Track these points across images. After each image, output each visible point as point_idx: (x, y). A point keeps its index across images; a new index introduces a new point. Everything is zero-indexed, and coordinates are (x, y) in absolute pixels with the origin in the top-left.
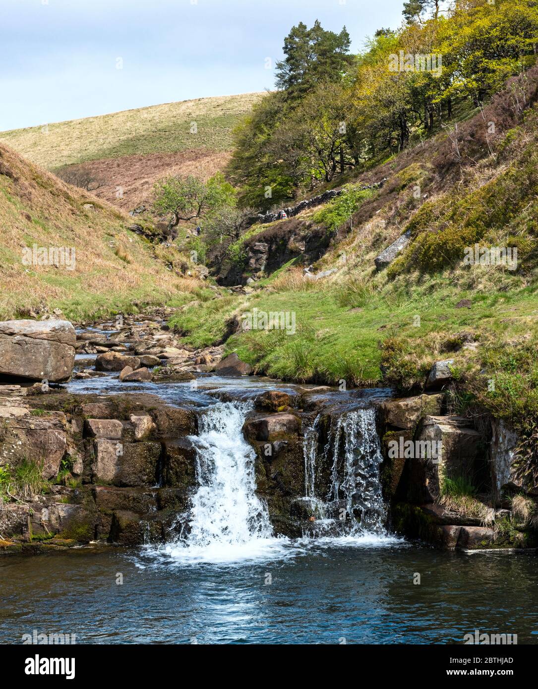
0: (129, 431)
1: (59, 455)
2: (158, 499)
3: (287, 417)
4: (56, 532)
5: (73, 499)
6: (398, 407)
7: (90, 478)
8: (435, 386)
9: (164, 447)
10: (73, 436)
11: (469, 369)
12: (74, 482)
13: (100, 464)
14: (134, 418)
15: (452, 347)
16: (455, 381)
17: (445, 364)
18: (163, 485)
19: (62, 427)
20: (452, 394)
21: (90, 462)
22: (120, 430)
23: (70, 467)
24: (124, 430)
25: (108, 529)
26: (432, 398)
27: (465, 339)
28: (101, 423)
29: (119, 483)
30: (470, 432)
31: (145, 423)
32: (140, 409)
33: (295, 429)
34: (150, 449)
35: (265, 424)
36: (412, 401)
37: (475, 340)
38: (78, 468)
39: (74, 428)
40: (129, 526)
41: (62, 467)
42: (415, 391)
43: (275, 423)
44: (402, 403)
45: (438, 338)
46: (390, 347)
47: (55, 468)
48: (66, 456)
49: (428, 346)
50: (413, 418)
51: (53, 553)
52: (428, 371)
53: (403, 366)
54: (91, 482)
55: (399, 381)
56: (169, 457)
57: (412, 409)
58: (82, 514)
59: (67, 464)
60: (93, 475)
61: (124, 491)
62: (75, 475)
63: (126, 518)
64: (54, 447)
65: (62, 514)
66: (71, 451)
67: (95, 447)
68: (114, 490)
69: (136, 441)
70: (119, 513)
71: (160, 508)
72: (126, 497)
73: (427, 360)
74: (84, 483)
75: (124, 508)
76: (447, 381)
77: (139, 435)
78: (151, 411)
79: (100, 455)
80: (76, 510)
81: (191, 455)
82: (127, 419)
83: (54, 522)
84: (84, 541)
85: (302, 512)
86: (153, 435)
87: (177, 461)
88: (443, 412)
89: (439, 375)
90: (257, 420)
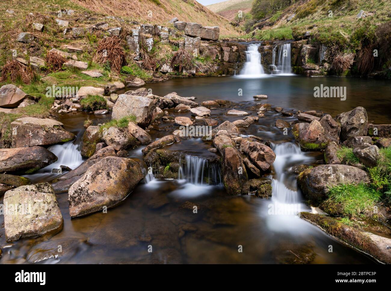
0: (231, 50)
1: (216, 55)
2: (238, 65)
3: (269, 46)
4: (215, 72)
5: (219, 65)
6: (297, 43)
7: (222, 60)
8: (306, 38)
9: (239, 53)
10: (219, 51)
11: (315, 33)
12: (219, 61)
13: (225, 57)
14: (233, 47)
15: (311, 28)
16: (311, 36)
17: (309, 32)
18: (239, 62)
19: (216, 48)
20: (310, 39)
21: (222, 57)
22: (229, 49)
23: (218, 58)
24: (230, 49)
25: (226, 72)
26: (305, 40)
27: (314, 26)
28: (225, 48)
29: (229, 62)
30: (314, 48)
31: (235, 48)
32: (234, 45)
33: (271, 49)
34: (236, 54)
35: (264, 48)
36: (300, 41)
37: (317, 26)
38: (220, 58)
39: (219, 49)
40: (231, 71)
41: (216, 58)
42: (301, 39)
43: (266, 47)
44: (297, 42)
45: (307, 26)
46: (295, 29)
47: (215, 58)
48: (217, 55)
49: (304, 28)
50: (300, 45)
51: (214, 77)
52: (304, 34)
53: (298, 33)
54: (223, 62)
55: (297, 37)
56: (241, 56)
57: (300, 43)
58: (221, 68)
59: (217, 57)
60: (223, 60)
61: (230, 64)
62: (219, 60)
63: (230, 69)
64: (214, 53)
65: (216, 68)
66: (218, 54)
67: (224, 53)
68: (228, 63)
69: (233, 52)
70: (229, 69)
71: (238, 67)
72: (231, 65)
73: (304, 31)
74: (221, 61)
75: (230, 67)
76: (309, 36)
77: (234, 51)
78: (236, 46)
79: (225, 55)
80: (219, 68)
81: (245, 55)
82: (231, 47)
83: (214, 70)
84: (221, 74)
85: (271, 69)
86: (237, 51)
87: (242, 57)
88: (307, 44)
89: (307, 35)
90: (262, 47)
